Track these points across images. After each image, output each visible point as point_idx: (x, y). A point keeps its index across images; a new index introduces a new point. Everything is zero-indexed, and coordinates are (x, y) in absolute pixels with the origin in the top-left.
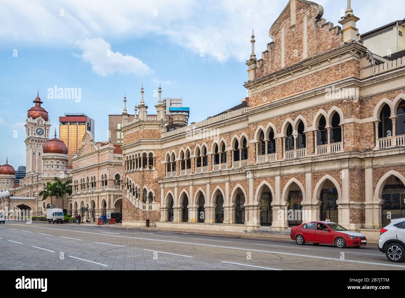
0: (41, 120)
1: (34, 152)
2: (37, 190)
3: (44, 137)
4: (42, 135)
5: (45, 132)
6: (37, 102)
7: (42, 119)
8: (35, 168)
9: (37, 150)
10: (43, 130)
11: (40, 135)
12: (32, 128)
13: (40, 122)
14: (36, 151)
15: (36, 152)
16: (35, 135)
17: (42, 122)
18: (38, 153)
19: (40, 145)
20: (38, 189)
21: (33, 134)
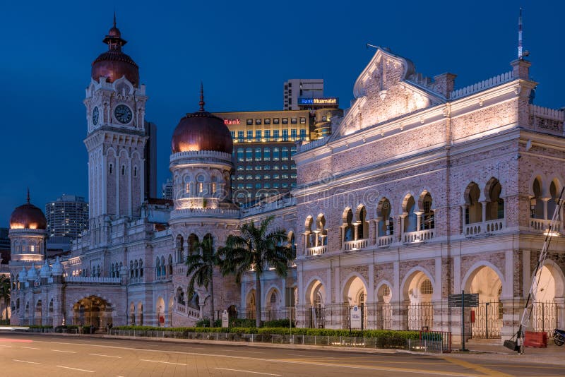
0: (126, 85)
1: (111, 165)
2: (126, 259)
3: (133, 128)
4: (127, 122)
5: (133, 115)
6: (113, 40)
7: (127, 82)
8: (114, 205)
9: (117, 161)
10: (130, 111)
11: (123, 122)
12: (105, 104)
13: (124, 90)
14: (115, 163)
15: (115, 166)
16: (111, 122)
17: (128, 89)
18: (120, 167)
19: (124, 147)
20: (126, 256)
21: (109, 121)
